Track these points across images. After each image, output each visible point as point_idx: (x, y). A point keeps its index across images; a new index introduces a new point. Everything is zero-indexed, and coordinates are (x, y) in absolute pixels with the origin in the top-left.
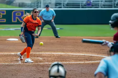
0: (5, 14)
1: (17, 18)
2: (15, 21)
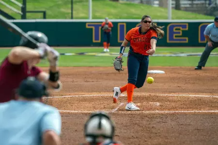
0: (187, 29)
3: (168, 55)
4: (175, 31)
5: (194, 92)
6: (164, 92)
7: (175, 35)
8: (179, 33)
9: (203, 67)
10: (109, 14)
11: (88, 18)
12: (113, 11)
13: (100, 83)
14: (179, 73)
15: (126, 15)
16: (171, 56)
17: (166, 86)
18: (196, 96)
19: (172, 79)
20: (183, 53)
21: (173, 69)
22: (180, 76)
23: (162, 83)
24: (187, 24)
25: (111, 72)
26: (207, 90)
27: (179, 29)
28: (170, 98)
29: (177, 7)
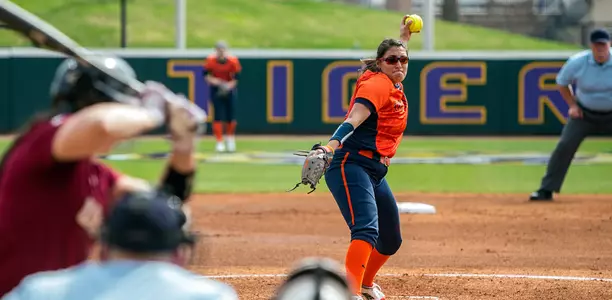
0: (482, 80)
1: (543, 100)
2: (536, 115)
3: (430, 159)
4: (444, 85)
5: (539, 267)
6: (447, 267)
7: (444, 99)
8: (458, 93)
9: (555, 195)
10: (238, 34)
11: (174, 45)
12: (249, 23)
13: (243, 239)
14: (479, 213)
15: (289, 37)
16: (440, 164)
17: (449, 250)
18: (549, 277)
19: (465, 230)
20: (475, 153)
21: (457, 200)
22: (487, 219)
23: (433, 239)
24: (483, 67)
25: (268, 209)
26: (581, 259)
27: (458, 81)
28: (470, 285)
29: (449, 12)
